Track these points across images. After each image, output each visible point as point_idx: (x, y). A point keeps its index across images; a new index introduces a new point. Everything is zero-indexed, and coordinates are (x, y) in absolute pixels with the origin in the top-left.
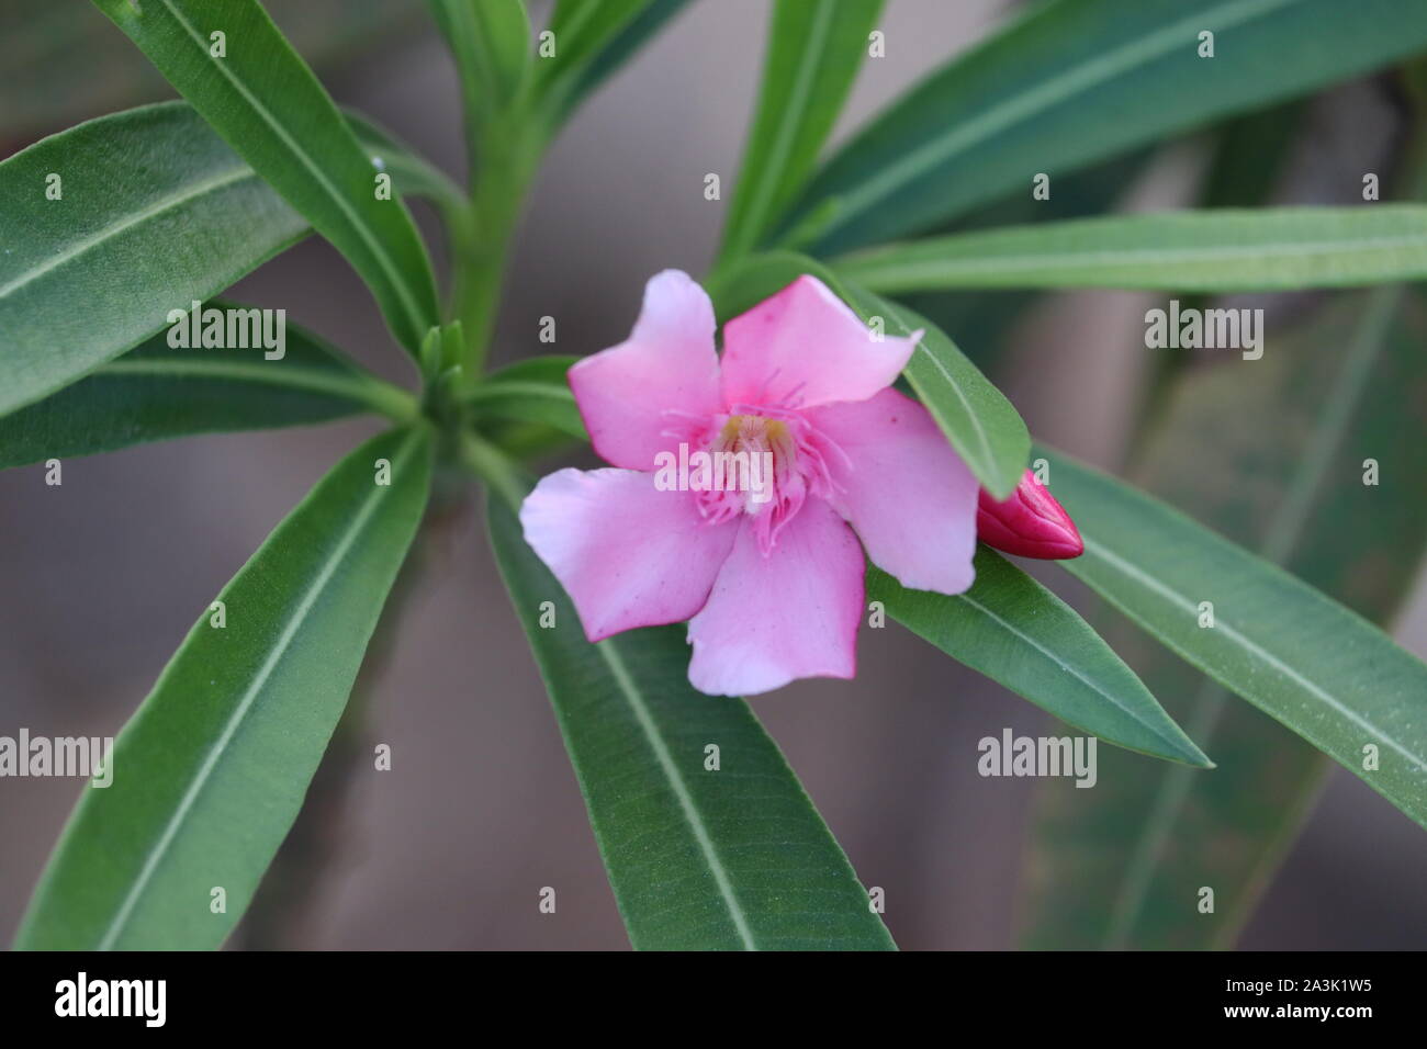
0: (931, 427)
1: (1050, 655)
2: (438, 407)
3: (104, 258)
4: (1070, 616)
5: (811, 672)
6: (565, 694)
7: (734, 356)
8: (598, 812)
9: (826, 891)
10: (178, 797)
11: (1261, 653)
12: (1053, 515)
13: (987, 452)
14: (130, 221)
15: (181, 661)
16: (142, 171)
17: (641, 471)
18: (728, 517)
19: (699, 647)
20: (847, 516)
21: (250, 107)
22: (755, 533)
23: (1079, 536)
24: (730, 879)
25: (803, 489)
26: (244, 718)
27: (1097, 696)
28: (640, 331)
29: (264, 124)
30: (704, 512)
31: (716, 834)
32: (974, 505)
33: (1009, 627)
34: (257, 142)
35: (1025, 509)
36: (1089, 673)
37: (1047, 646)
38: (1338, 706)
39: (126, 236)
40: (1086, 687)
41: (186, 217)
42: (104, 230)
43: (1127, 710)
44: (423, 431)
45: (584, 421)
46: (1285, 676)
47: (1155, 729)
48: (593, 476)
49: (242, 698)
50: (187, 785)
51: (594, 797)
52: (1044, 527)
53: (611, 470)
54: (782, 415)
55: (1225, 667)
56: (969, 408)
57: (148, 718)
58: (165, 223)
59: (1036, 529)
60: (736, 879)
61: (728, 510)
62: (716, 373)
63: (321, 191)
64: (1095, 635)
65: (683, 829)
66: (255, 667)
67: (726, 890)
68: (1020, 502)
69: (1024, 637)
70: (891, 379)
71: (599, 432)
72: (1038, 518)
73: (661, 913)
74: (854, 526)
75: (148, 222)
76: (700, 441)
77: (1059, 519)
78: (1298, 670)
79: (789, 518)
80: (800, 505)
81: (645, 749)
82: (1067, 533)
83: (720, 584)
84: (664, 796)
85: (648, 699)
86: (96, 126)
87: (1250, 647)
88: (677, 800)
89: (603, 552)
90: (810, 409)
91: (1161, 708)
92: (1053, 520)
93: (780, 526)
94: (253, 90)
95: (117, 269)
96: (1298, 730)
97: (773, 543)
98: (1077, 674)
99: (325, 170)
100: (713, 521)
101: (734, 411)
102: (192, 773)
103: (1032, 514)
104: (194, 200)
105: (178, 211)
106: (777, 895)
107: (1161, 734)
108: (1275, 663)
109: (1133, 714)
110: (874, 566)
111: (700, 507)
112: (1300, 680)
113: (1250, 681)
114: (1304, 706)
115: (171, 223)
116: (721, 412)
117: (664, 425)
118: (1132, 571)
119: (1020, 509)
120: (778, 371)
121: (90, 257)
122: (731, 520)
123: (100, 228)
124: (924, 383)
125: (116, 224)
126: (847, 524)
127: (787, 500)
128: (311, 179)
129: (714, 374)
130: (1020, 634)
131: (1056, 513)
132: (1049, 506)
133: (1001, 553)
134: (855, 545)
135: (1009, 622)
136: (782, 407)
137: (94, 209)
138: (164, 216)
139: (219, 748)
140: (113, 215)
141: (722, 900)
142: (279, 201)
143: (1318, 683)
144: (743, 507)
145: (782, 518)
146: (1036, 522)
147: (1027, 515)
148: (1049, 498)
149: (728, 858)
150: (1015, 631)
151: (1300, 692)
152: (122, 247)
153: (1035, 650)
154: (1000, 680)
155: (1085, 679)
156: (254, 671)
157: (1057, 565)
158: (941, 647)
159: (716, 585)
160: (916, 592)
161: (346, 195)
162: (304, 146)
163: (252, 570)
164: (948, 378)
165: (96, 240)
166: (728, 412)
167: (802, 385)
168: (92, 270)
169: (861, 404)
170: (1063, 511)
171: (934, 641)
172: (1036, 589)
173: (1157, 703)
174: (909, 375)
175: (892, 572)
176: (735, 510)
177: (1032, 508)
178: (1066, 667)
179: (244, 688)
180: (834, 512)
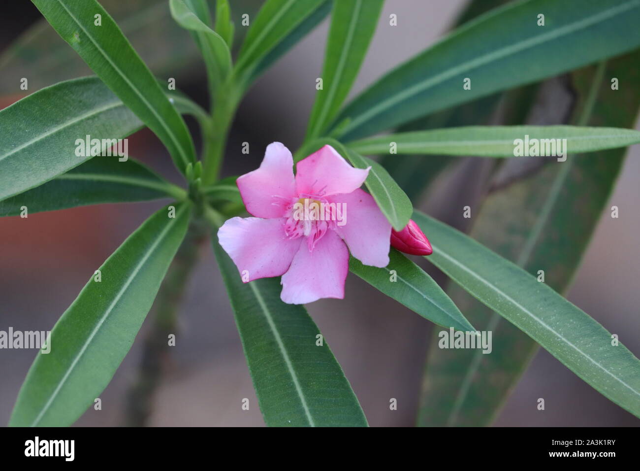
0: (374, 204)
1: (419, 292)
2: (195, 196)
3: (64, 134)
4: (427, 277)
5: (327, 296)
6: (236, 304)
7: (300, 175)
8: (247, 349)
9: (333, 380)
10: (86, 339)
11: (503, 294)
12: (422, 239)
13: (394, 213)
14: (75, 120)
15: (88, 287)
16: (80, 101)
17: (264, 218)
18: (298, 236)
19: (285, 286)
20: (343, 237)
21: (121, 78)
22: (308, 243)
23: (431, 247)
24: (297, 375)
25: (326, 227)
26: (112, 309)
27: (436, 308)
28: (263, 164)
29: (127, 85)
30: (287, 235)
31: (293, 358)
32: (390, 233)
33: (404, 281)
34: (124, 92)
35: (411, 236)
36: (434, 299)
37: (418, 289)
38: (531, 315)
39: (73, 126)
40: (433, 304)
41: (96, 119)
42: (64, 124)
43: (447, 313)
44: (188, 204)
45: (242, 198)
46: (512, 303)
47: (458, 321)
48: (246, 220)
49: (112, 302)
50: (89, 334)
51: (246, 343)
52: (418, 243)
53: (253, 218)
54: (319, 198)
55: (489, 300)
56: (389, 197)
57: (74, 308)
58: (88, 121)
59: (415, 244)
60: (299, 376)
61: (298, 234)
62: (294, 182)
63: (148, 111)
64: (437, 285)
65: (280, 356)
66: (117, 290)
67: (295, 379)
68: (409, 234)
69: (410, 285)
70: (359, 185)
71: (248, 203)
72: (416, 240)
73: (269, 388)
74: (345, 241)
75: (82, 121)
76: (287, 207)
77: (424, 240)
78: (517, 301)
79: (321, 237)
80: (325, 232)
81: (267, 325)
82: (426, 245)
83: (294, 262)
84: (273, 343)
85: (268, 307)
86: (63, 84)
87: (499, 292)
88: (278, 345)
89: (249, 248)
90: (329, 196)
91: (461, 313)
92: (421, 241)
93: (317, 240)
94: (123, 72)
95: (69, 138)
96: (514, 323)
97: (314, 247)
98: (429, 299)
99: (151, 103)
100: (291, 238)
101: (300, 197)
102: (91, 330)
103: (413, 238)
104: (100, 113)
105: (93, 118)
106: (314, 382)
107: (461, 323)
108: (508, 298)
109: (450, 315)
110: (353, 257)
111: (286, 232)
112: (518, 305)
113: (498, 305)
114: (518, 314)
115: (90, 122)
116: (296, 197)
117: (274, 201)
118: (456, 262)
119: (409, 236)
120: (317, 181)
121: (59, 133)
122: (299, 238)
123: (63, 123)
124: (373, 187)
125: (69, 121)
126: (343, 240)
127: (320, 231)
128: (145, 106)
129: (293, 182)
130: (408, 284)
131: (422, 237)
132: (420, 235)
133: (402, 253)
134: (345, 248)
135: (404, 279)
136: (318, 195)
137: (61, 116)
138: (88, 119)
139: (102, 321)
140: (68, 118)
141: (293, 383)
142: (133, 115)
143: (524, 306)
144: (303, 233)
145: (318, 237)
146: (415, 241)
147: (412, 238)
148: (420, 232)
149: (297, 368)
150: (406, 282)
151: (517, 309)
152: (71, 130)
153: (414, 291)
154: (399, 301)
155: (432, 301)
156: (117, 293)
157: (423, 258)
158: (377, 288)
159: (292, 263)
160: (368, 267)
161: (159, 113)
162: (142, 93)
163: (117, 254)
164: (383, 185)
165: (61, 127)
166: (298, 197)
167: (326, 187)
168: (59, 139)
169: (348, 194)
170: (425, 237)
171: (375, 286)
172: (416, 267)
173: (459, 311)
174: (367, 183)
175: (359, 259)
176: (300, 235)
177: (414, 236)
178: (425, 296)
179: (113, 298)
180: (338, 235)
